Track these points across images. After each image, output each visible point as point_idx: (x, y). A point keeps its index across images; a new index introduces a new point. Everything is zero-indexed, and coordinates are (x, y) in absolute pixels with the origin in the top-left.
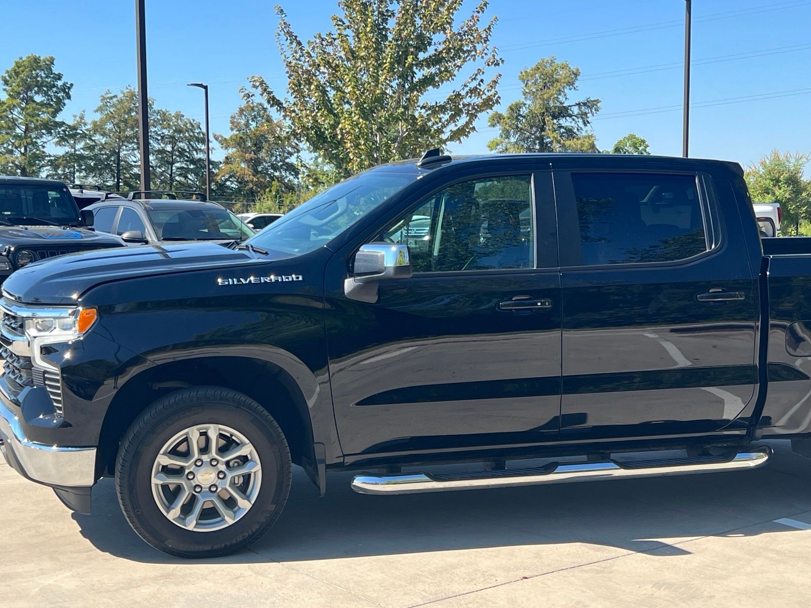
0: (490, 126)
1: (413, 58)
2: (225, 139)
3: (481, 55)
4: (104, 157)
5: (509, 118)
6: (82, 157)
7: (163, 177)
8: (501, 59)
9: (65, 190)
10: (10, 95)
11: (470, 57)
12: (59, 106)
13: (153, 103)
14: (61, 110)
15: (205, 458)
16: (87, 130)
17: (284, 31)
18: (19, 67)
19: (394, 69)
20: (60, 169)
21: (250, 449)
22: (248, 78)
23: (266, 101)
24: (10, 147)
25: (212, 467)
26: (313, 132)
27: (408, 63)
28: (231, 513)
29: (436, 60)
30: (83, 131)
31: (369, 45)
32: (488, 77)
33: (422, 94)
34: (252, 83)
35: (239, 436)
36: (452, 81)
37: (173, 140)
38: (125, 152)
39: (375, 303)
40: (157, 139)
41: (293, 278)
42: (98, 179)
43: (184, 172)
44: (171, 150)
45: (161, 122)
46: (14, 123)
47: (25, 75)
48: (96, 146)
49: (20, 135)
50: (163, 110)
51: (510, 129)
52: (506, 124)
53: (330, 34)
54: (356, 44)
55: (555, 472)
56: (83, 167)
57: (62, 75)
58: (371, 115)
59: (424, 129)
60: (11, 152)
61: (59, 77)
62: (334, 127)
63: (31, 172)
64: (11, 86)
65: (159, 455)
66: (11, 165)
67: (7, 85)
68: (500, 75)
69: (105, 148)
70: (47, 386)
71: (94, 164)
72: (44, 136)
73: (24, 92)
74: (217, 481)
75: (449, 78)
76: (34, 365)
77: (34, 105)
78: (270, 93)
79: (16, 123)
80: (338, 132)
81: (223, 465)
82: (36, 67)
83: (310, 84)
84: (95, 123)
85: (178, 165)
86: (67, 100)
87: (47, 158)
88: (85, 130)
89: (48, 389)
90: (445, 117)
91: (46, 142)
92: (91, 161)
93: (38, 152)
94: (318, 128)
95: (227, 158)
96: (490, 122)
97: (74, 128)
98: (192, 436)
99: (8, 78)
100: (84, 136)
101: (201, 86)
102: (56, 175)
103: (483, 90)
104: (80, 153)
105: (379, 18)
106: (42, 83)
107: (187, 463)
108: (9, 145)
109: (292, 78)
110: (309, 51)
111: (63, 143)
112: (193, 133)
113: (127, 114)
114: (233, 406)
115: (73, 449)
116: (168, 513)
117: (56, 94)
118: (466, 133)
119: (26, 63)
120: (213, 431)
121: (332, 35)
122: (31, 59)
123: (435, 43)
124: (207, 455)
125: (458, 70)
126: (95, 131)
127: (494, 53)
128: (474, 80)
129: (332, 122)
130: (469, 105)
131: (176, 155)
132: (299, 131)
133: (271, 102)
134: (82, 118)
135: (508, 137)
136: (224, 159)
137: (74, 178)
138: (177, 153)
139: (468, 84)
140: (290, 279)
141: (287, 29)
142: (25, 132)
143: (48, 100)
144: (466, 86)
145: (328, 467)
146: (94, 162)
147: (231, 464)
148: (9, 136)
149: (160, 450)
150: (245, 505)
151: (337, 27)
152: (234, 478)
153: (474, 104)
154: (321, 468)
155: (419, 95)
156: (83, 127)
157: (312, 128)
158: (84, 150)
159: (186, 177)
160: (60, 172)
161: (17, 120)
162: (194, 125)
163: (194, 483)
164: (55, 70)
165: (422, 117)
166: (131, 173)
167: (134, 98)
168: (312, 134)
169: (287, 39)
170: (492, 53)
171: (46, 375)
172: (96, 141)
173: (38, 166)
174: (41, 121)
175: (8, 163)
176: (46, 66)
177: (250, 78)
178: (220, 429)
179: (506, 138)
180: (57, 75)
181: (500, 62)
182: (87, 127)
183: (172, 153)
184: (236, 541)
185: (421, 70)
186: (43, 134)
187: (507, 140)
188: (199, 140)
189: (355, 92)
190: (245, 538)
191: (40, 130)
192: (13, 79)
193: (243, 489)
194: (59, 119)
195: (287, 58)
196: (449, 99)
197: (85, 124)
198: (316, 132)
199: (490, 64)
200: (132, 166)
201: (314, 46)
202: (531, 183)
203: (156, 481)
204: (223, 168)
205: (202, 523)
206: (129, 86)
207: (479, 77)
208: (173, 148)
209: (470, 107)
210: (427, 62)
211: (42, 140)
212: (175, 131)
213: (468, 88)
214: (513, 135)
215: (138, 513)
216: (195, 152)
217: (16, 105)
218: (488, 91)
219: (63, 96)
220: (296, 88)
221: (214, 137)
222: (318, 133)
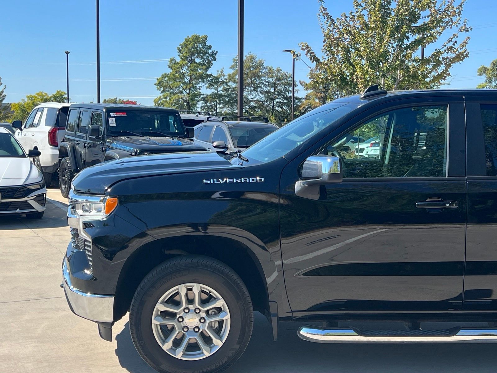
0: (479, 75)
1: (406, 27)
2: (306, 84)
3: (456, 24)
4: (234, 95)
5: (491, 70)
6: (221, 96)
7: (268, 108)
8: (470, 27)
9: (177, 115)
10: (181, 58)
11: (448, 26)
12: (209, 65)
13: (264, 62)
14: (211, 67)
15: (191, 307)
16: (225, 79)
17: (323, 12)
18: (187, 42)
19: (395, 35)
20: (209, 103)
21: (222, 303)
22: (299, 44)
23: (309, 58)
24: (181, 89)
25: (195, 314)
26: (338, 78)
27: (403, 31)
28: (208, 348)
29: (424, 28)
30: (222, 80)
31: (377, 20)
32: (461, 39)
33: (415, 52)
34: (301, 47)
35: (215, 293)
36: (435, 43)
37: (274, 85)
38: (247, 93)
39: (317, 200)
40: (265, 84)
41: (257, 180)
42: (230, 109)
43: (281, 105)
44: (274, 91)
45: (268, 74)
46: (183, 76)
47: (191, 46)
48: (230, 88)
49: (186, 82)
50: (270, 67)
51: (492, 77)
52: (490, 74)
53: (351, 12)
54: (369, 19)
55: (457, 334)
56: (222, 102)
57: (212, 46)
58: (378, 66)
59: (415, 75)
60: (181, 92)
61: (210, 47)
62: (352, 74)
63: (192, 104)
64: (183, 53)
65: (157, 303)
66: (181, 100)
67: (180, 52)
68: (469, 38)
69: (235, 90)
70: (86, 250)
71: (228, 100)
72: (200, 83)
73: (190, 56)
74: (200, 324)
75: (432, 40)
76: (80, 235)
77: (195, 64)
78: (311, 53)
79: (185, 75)
80: (355, 77)
81: (203, 313)
82: (197, 42)
83: (338, 46)
84: (230, 75)
85: (278, 100)
86: (214, 61)
87: (202, 96)
88: (224, 79)
89: (87, 252)
90: (429, 67)
91: (201, 87)
92: (226, 98)
93: (196, 92)
94: (342, 75)
95: (307, 96)
96: (478, 72)
97: (217, 78)
98: (181, 291)
99: (181, 49)
100: (223, 83)
101: (290, 51)
102: (206, 106)
103: (456, 49)
104: (220, 93)
105: (385, 2)
106: (200, 51)
107: (177, 310)
108: (180, 88)
109: (326, 42)
110: (338, 25)
111: (211, 87)
112: (287, 80)
113: (248, 69)
114: (210, 271)
115: (99, 296)
116: (163, 345)
117: (208, 58)
118: (444, 78)
119: (191, 40)
120: (196, 288)
121: (353, 13)
122: (194, 37)
123: (422, 17)
124: (192, 305)
125: (439, 35)
126: (229, 80)
127: (465, 24)
128: (450, 42)
129: (351, 71)
130: (447, 58)
131: (276, 94)
132: (329, 78)
133: (313, 59)
134: (222, 72)
135: (490, 82)
136: (305, 96)
137: (217, 108)
138: (277, 93)
139: (446, 45)
140: (255, 181)
141: (325, 11)
142: (189, 81)
143: (203, 61)
144: (444, 46)
145: (280, 319)
146: (228, 98)
147: (210, 312)
148: (180, 83)
149: (158, 300)
150: (218, 343)
151: (356, 7)
152: (212, 323)
153: (450, 57)
154: (274, 320)
155: (412, 53)
156: (223, 77)
157: (338, 75)
158: (223, 91)
159: (282, 108)
160: (208, 104)
161: (185, 74)
162: (288, 75)
163: (182, 325)
164: (208, 43)
165: (414, 67)
166: (249, 106)
167: (253, 60)
168: (337, 79)
169: (325, 18)
170: (464, 24)
171: (86, 243)
172: (230, 86)
173: (196, 100)
174: (198, 74)
175: (179, 98)
176: (203, 41)
177: (300, 44)
178: (201, 287)
179: (489, 83)
180: (208, 46)
181: (469, 29)
182: (225, 78)
183: (274, 93)
184: (211, 369)
185: (414, 36)
186: (200, 82)
187: (489, 84)
188: (290, 85)
189: (366, 51)
190: (217, 367)
191: (198, 80)
192: (184, 49)
193: (218, 331)
194: (208, 73)
195: (325, 30)
196: (432, 55)
197: (224, 76)
198: (341, 78)
199: (462, 30)
200: (250, 101)
201: (341, 22)
202: (447, 111)
203: (155, 322)
204: (304, 102)
205: (188, 354)
206: (250, 52)
207: (454, 40)
208: (275, 90)
209: (448, 60)
210: (417, 30)
211: (199, 85)
212: (276, 80)
213: (447, 47)
214: (494, 80)
215: (142, 344)
216: (287, 93)
217: (185, 64)
218: (461, 49)
219: (212, 59)
220: (328, 49)
221: (300, 83)
222: (342, 78)
